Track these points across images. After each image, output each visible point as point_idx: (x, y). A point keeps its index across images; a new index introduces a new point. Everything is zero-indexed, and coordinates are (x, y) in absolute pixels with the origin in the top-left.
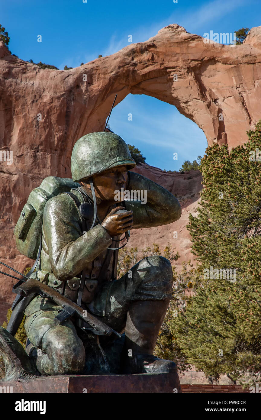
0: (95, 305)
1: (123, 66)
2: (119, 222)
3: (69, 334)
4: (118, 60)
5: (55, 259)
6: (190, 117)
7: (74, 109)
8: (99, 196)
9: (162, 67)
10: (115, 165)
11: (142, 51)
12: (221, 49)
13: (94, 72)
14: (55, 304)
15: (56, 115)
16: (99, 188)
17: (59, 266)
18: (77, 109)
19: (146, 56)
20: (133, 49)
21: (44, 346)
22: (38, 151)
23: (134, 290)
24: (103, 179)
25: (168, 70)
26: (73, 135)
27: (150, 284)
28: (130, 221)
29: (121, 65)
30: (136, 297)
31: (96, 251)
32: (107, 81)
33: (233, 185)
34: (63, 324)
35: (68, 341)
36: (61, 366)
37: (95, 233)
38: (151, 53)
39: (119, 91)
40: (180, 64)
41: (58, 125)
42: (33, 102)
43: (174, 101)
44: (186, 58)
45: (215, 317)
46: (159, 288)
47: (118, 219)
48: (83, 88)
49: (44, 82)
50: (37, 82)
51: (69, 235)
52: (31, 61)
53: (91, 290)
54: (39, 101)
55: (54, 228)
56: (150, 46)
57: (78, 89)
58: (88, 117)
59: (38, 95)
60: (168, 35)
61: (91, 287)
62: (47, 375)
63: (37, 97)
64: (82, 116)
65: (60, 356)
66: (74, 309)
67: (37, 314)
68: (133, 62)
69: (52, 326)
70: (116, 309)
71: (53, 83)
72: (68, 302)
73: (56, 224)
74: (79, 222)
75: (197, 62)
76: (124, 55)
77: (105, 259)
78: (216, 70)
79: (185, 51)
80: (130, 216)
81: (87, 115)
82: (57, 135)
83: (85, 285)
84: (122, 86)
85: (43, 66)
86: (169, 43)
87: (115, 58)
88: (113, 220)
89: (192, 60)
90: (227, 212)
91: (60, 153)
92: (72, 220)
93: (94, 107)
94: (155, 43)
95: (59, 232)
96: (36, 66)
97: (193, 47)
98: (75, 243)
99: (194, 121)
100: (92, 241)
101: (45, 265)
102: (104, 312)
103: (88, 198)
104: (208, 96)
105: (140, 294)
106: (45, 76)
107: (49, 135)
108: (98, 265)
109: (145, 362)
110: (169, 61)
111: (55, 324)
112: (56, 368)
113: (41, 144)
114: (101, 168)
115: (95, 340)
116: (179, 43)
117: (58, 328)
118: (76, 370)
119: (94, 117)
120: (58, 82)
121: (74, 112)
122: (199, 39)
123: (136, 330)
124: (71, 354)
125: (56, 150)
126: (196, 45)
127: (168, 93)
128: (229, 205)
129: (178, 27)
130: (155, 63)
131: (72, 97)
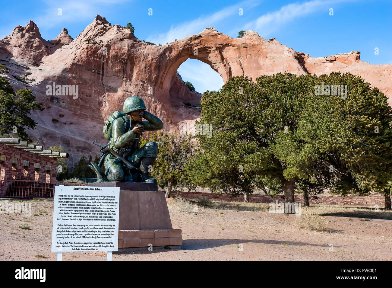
0: (130, 158)
1: (186, 45)
2: (138, 129)
3: (118, 168)
4: (184, 42)
5: (115, 141)
6: (216, 70)
7: (162, 64)
8: (132, 119)
9: (204, 47)
10: (138, 109)
11: (195, 39)
12: (232, 40)
13: (173, 47)
14: (115, 157)
15: (154, 66)
16: (133, 117)
17: (116, 144)
18: (164, 64)
19: (197, 41)
20: (191, 38)
21: (109, 171)
22: (145, 83)
23: (144, 153)
24: (134, 113)
25: (207, 48)
26: (161, 76)
27: (149, 151)
28: (142, 129)
29: (185, 45)
30: (144, 156)
31: (129, 139)
32: (178, 52)
33: (213, 109)
34: (116, 164)
35: (117, 170)
36: (115, 178)
37: (129, 133)
38: (199, 40)
39: (184, 57)
40: (213, 45)
41: (155, 71)
42: (144, 60)
43: (209, 63)
44: (216, 43)
45: (203, 164)
46: (152, 153)
47: (138, 128)
48: (167, 54)
49: (149, 51)
50: (146, 51)
51: (121, 133)
52: (144, 41)
53: (128, 153)
54: (146, 60)
55: (116, 130)
56: (199, 37)
57: (165, 55)
58: (169, 68)
59: (146, 57)
60: (208, 32)
61: (129, 152)
62: (110, 181)
63: (146, 58)
64: (166, 67)
65: (114, 175)
66: (121, 159)
67: (108, 160)
68: (191, 44)
69: (112, 165)
70: (137, 160)
71: (153, 51)
72: (119, 156)
73: (117, 129)
74: (125, 128)
75: (220, 45)
76: (187, 40)
77: (134, 142)
78: (229, 49)
79: (215, 40)
80: (142, 127)
81: (168, 67)
82: (154, 76)
83: (126, 151)
84: (185, 55)
85: (149, 43)
86: (208, 35)
87: (183, 41)
88: (136, 128)
89: (218, 44)
90: (210, 120)
91: (155, 84)
92: (122, 128)
93: (172, 63)
94: (201, 35)
95: (117, 132)
96: (146, 43)
97: (219, 38)
98: (122, 136)
99: (218, 73)
100: (128, 136)
101: (112, 143)
102: (133, 161)
103: (129, 120)
104: (225, 61)
105: (145, 155)
106: (150, 48)
107: (150, 76)
108: (131, 144)
109: (146, 179)
110: (208, 44)
111: (114, 164)
112: (113, 179)
113: (146, 80)
114: (133, 109)
115: (128, 170)
116: (213, 36)
117: (115, 165)
118: (120, 180)
119: (172, 68)
120: (156, 51)
121: (162, 65)
122: (222, 35)
123: (144, 168)
124: (118, 174)
125: (153, 83)
126: (221, 37)
127: (206, 59)
128: (211, 118)
129: (213, 28)
130: (201, 44)
131: (162, 58)
